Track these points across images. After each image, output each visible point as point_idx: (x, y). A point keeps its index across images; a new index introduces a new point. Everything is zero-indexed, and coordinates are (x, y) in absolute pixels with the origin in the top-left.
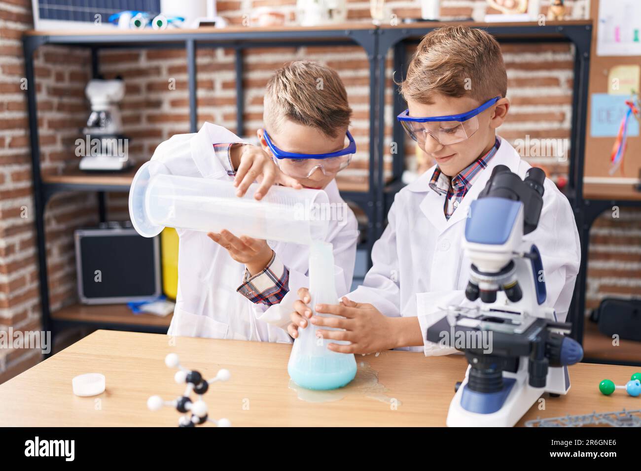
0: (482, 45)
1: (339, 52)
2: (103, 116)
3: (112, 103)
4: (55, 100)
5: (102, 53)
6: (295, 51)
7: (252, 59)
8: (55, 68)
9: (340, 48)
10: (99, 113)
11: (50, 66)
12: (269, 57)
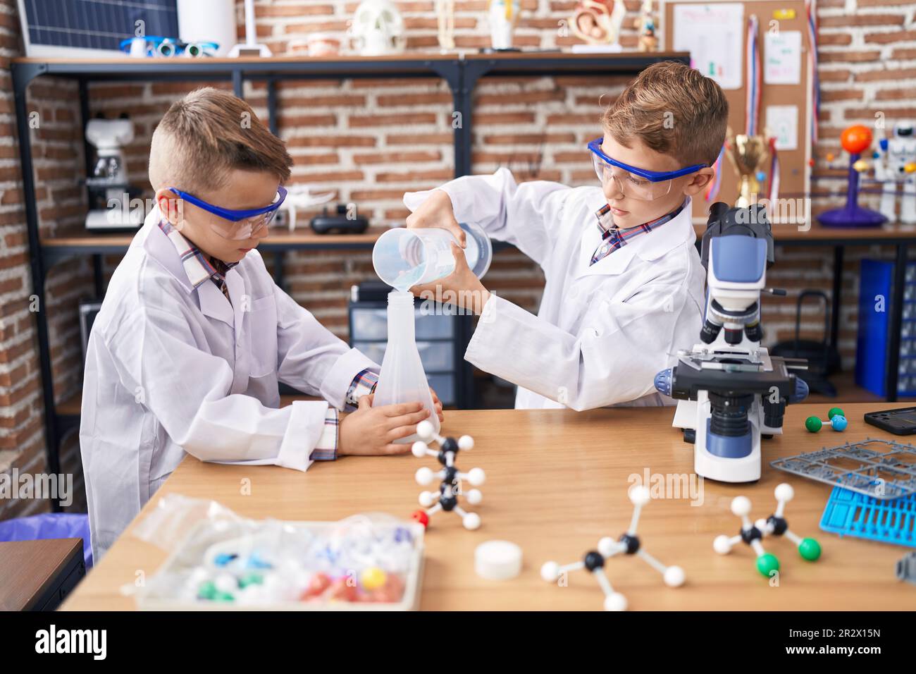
0: (709, 103)
1: (391, 85)
2: (112, 162)
3: (121, 147)
5: (92, 86)
6: (339, 85)
7: (287, 93)
9: (393, 81)
10: (108, 159)
11: (36, 102)
12: (307, 92)
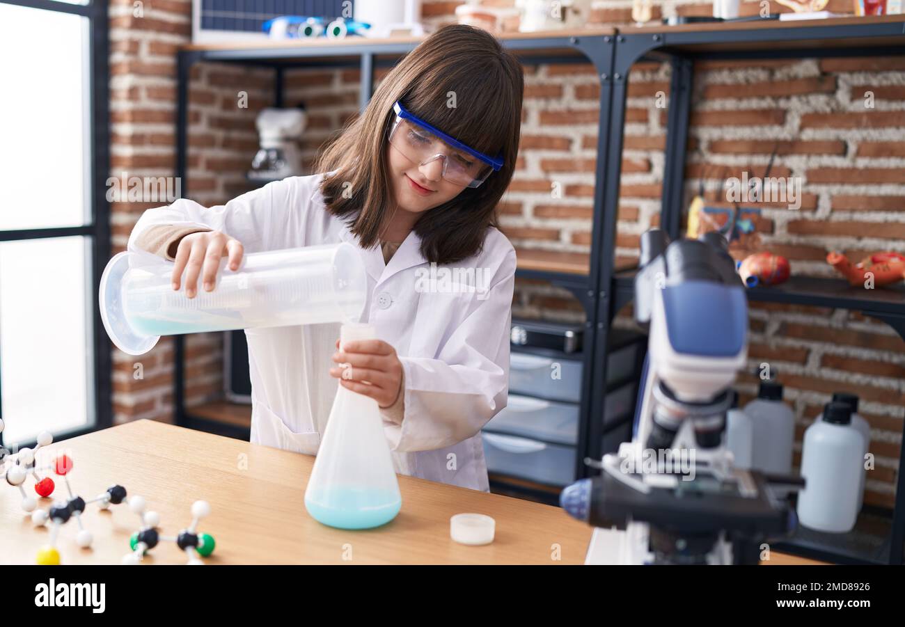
2: (273, 155)
3: (287, 139)
4: (220, 134)
5: (290, 74)
8: (221, 93)
10: (268, 151)
11: (215, 90)
